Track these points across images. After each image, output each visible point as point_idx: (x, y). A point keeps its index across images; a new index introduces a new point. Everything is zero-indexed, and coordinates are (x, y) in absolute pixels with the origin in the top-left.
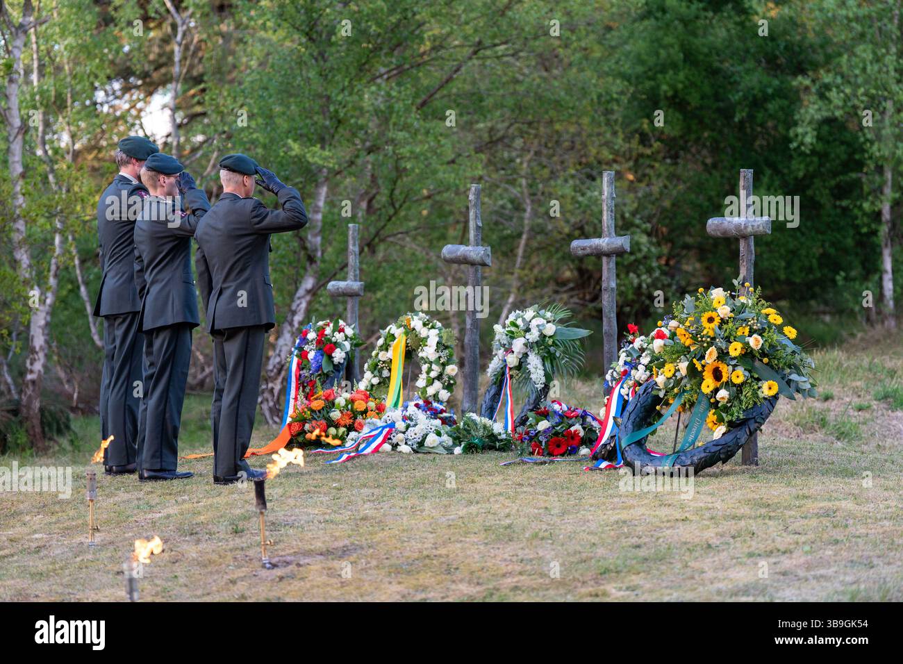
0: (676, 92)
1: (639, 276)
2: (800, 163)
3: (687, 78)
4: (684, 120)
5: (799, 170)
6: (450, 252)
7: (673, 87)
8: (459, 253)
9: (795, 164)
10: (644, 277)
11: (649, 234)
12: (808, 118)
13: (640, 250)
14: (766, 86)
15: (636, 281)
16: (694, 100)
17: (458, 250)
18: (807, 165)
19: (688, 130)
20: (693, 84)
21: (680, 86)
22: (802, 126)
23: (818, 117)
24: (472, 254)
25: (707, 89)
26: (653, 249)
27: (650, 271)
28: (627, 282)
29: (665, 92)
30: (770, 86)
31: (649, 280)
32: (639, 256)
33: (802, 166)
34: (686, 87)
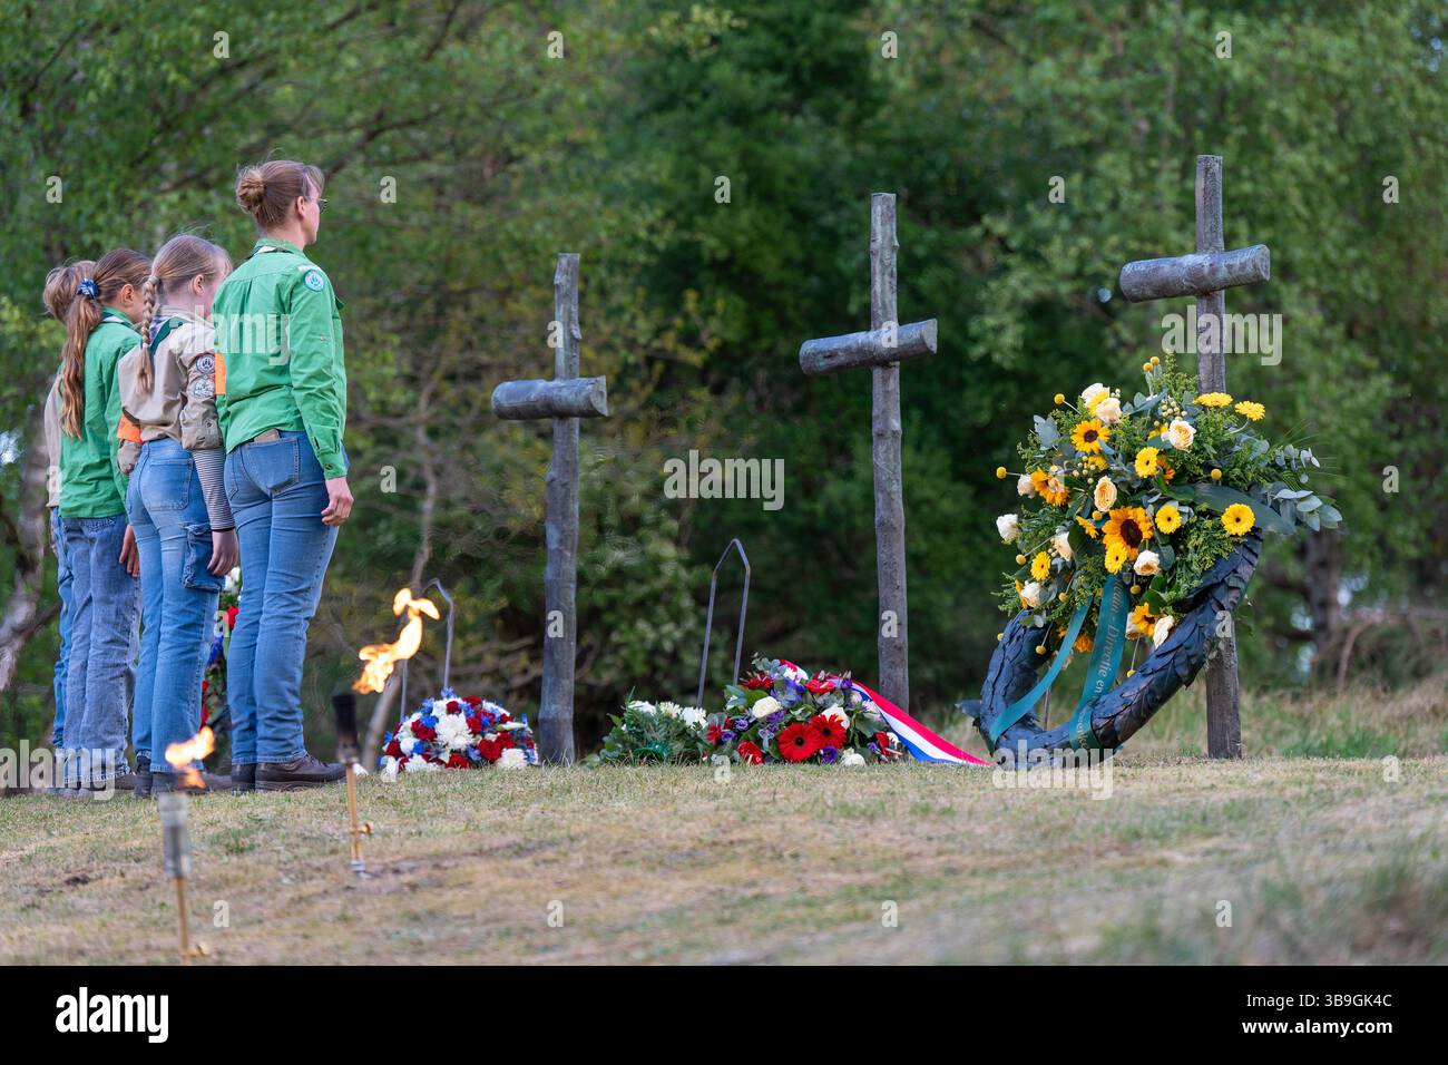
0: (733, 251)
1: (656, 626)
2: (981, 395)
3: (753, 223)
4: (748, 312)
5: (979, 409)
6: (510, 396)
7: (726, 240)
8: (533, 396)
9: (971, 397)
10: (668, 628)
11: (677, 542)
12: (1007, 295)
13: (658, 573)
14: (913, 242)
15: (651, 635)
16: (769, 266)
17: (529, 389)
18: (998, 398)
19: (755, 332)
20: (765, 238)
21: (741, 240)
22: (992, 314)
23: (1026, 294)
24: (565, 393)
25: (793, 249)
26: (683, 573)
27: (677, 618)
28: (632, 637)
29: (713, 251)
30: (920, 241)
31: (678, 635)
32: (658, 585)
33: (986, 401)
34: (751, 244)
